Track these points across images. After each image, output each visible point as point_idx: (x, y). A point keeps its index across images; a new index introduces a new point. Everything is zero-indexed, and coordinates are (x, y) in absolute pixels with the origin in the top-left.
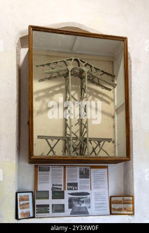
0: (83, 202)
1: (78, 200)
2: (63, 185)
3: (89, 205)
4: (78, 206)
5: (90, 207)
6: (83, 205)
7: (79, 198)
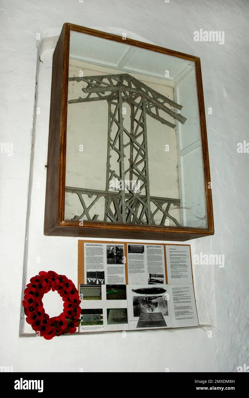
0: (156, 304)
1: (148, 302)
2: (165, 276)
3: (165, 310)
4: (148, 311)
5: (167, 314)
6: (157, 310)
7: (150, 298)
